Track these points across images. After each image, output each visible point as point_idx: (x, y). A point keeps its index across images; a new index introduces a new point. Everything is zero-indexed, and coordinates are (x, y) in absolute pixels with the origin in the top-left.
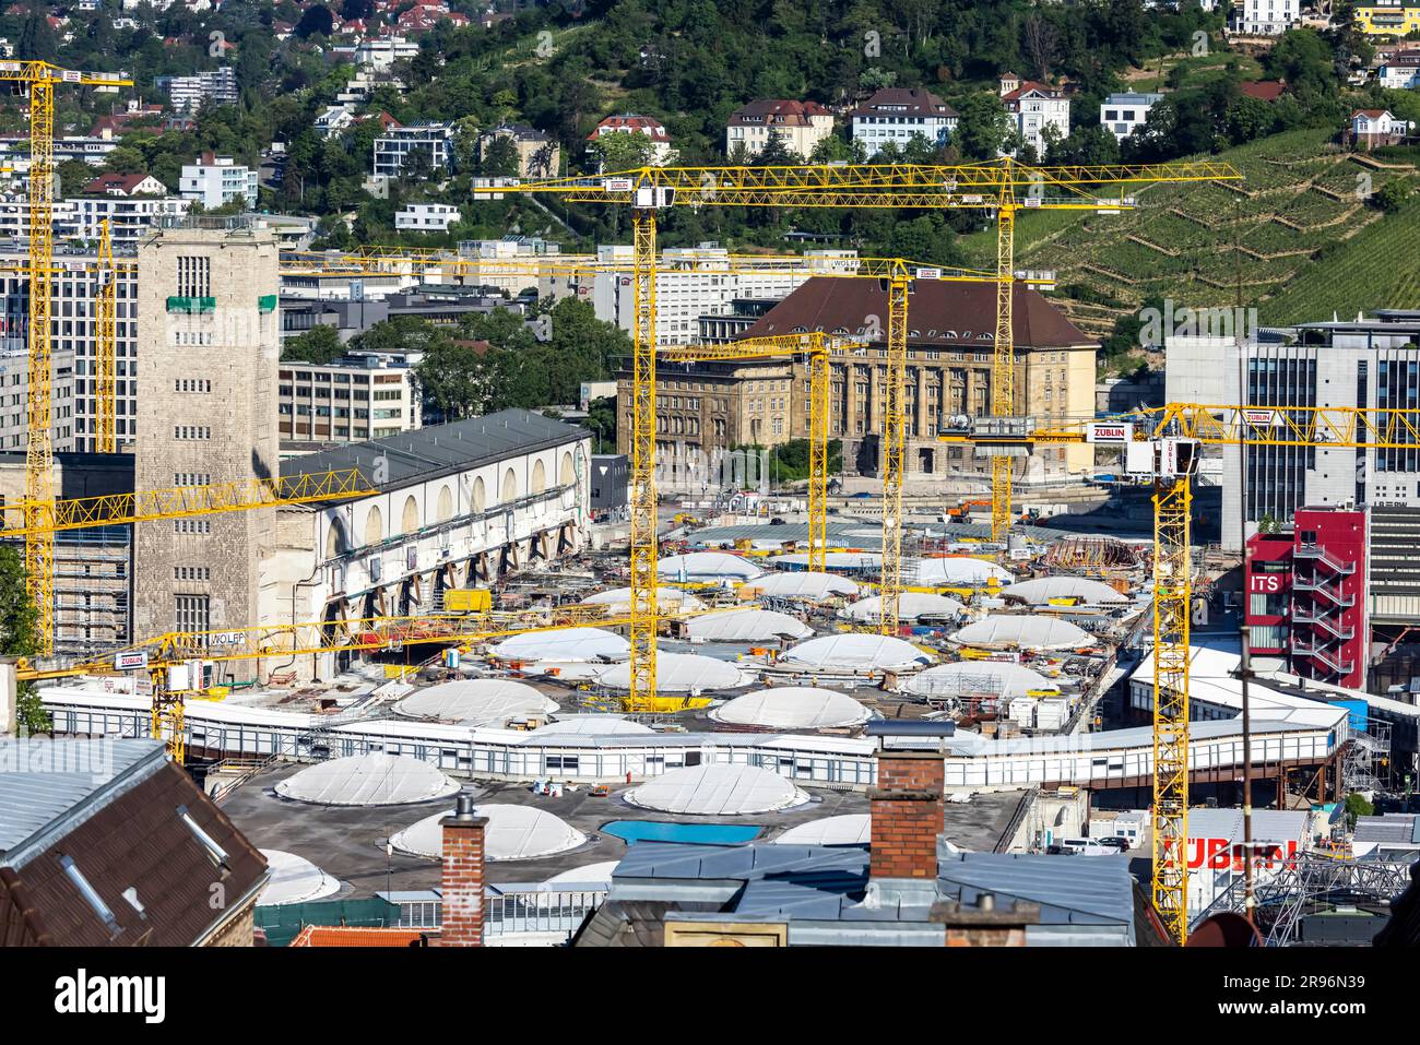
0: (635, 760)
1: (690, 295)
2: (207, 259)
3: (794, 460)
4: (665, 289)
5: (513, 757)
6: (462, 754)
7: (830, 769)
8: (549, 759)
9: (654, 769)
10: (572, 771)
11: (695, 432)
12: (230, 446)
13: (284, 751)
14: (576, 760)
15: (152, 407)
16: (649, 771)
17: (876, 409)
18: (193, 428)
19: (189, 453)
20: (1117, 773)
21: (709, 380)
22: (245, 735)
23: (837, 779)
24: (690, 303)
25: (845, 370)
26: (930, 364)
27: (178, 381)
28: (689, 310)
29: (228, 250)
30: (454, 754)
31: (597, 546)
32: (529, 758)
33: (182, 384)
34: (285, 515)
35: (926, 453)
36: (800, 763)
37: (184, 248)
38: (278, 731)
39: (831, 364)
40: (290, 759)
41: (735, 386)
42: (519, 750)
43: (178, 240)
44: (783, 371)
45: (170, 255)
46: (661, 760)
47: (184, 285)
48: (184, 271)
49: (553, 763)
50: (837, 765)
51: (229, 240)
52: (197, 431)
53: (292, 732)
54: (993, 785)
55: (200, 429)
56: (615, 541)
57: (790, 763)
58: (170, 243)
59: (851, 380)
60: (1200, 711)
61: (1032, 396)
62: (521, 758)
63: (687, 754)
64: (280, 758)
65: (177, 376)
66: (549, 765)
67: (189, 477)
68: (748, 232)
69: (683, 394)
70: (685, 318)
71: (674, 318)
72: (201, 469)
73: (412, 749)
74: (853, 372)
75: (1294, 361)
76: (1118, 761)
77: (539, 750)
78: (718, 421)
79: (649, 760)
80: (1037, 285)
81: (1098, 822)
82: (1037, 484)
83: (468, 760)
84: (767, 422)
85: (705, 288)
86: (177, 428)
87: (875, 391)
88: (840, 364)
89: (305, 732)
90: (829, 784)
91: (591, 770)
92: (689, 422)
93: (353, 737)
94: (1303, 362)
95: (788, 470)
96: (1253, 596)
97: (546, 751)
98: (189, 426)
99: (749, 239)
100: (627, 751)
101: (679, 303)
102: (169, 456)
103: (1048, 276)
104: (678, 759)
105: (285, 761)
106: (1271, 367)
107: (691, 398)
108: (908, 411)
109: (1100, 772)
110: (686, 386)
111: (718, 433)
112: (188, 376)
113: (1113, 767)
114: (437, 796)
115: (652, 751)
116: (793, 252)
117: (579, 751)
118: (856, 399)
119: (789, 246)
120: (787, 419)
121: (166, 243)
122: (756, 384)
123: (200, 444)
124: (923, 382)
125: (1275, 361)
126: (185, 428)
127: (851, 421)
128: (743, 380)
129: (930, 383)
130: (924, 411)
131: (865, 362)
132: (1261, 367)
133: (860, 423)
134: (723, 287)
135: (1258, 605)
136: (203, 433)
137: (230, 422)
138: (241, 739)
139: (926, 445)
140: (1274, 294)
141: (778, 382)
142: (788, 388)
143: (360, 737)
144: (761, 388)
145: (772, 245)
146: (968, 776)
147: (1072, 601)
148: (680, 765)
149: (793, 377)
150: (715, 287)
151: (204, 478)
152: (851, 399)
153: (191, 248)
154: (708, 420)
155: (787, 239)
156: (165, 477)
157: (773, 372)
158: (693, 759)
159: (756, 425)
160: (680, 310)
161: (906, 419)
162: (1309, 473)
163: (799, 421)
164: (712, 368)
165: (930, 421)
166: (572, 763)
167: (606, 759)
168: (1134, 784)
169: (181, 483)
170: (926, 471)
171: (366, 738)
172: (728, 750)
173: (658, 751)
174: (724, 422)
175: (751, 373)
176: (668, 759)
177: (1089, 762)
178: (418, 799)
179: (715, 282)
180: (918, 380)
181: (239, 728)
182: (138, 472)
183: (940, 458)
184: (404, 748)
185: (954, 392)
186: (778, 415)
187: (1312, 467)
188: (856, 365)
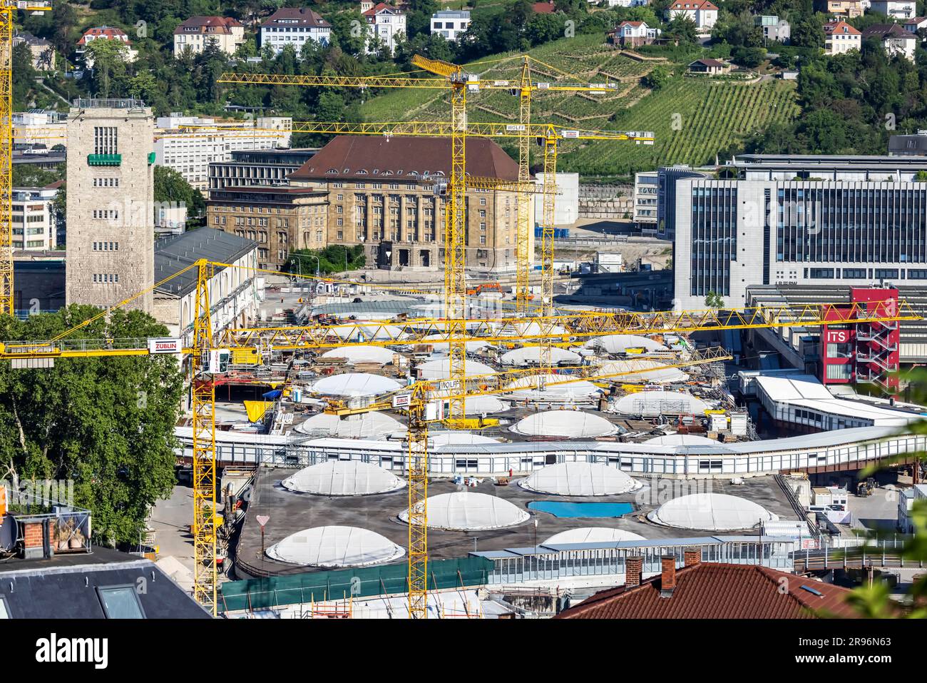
0: (514, 461)
1: (195, 149)
2: (116, 128)
3: (335, 259)
4: (179, 144)
5: (433, 461)
6: (397, 459)
7: (645, 464)
8: (458, 461)
9: (527, 467)
10: (474, 469)
11: (264, 241)
12: (132, 255)
13: (264, 460)
14: (476, 462)
15: (77, 230)
16: (523, 468)
17: (388, 224)
18: (106, 243)
19: (104, 261)
20: (822, 463)
21: (274, 206)
22: (236, 450)
23: (650, 470)
24: (195, 154)
25: (366, 198)
26: (426, 194)
27: (95, 212)
28: (195, 158)
29: (130, 122)
30: (390, 459)
31: (264, 319)
32: (445, 461)
33: (98, 213)
34: (159, 301)
35: (425, 254)
36: (623, 460)
37: (99, 121)
38: (260, 447)
39: (356, 194)
40: (268, 465)
41: (294, 210)
42: (438, 456)
43: (95, 116)
44: (322, 200)
45: (89, 126)
46: (531, 460)
47: (99, 146)
48: (99, 137)
49: (460, 464)
50: (650, 461)
51: (130, 115)
52: (109, 245)
53: (271, 447)
54: (752, 472)
55: (111, 243)
56: (276, 315)
57: (617, 460)
58: (90, 118)
59: (370, 205)
60: (835, 421)
61: (498, 214)
62: (439, 461)
63: (547, 456)
64: (262, 465)
65: (95, 208)
66: (458, 466)
67: (103, 276)
68: (198, 106)
69: (256, 216)
70: (191, 164)
71: (186, 164)
72: (111, 271)
73: (360, 457)
74: (371, 199)
75: (722, 190)
76: (823, 455)
77: (451, 456)
78: (281, 233)
79: (523, 461)
80: (642, 142)
81: (821, 495)
82: (503, 273)
83: (401, 464)
84: (313, 234)
85: (204, 143)
86: (95, 243)
87: (387, 212)
88: (362, 194)
89: (282, 447)
90: (645, 474)
91: (487, 468)
92: (260, 235)
93: (316, 450)
94: (728, 190)
95: (330, 265)
96: (828, 345)
97: (456, 456)
98: (103, 242)
99: (200, 110)
100: (509, 455)
101: (188, 154)
102: (89, 263)
103: (649, 135)
104: (541, 460)
105: (266, 466)
106: (707, 193)
107: (261, 218)
108: (410, 225)
109: (813, 462)
110: (257, 210)
111: (281, 241)
112: (102, 208)
113: (821, 459)
114: (397, 488)
115: (525, 454)
116: (232, 119)
117: (478, 456)
118: (374, 218)
119: (229, 115)
120: (325, 232)
121: (86, 118)
122: (306, 208)
123: (111, 254)
124: (421, 206)
125: (709, 189)
126: (101, 243)
127: (370, 232)
128: (299, 206)
129: (426, 206)
130: (421, 225)
131: (380, 192)
132: (701, 193)
133: (376, 233)
134: (215, 143)
135: (832, 352)
136: (114, 246)
137: (132, 238)
138: (233, 453)
139: (425, 248)
140: (588, 144)
141: (319, 207)
142: (325, 211)
143: (321, 450)
144: (309, 211)
145: (217, 114)
146: (737, 466)
147: (641, 350)
148: (543, 463)
149: (328, 204)
150: (210, 143)
151: (114, 277)
152: (369, 218)
153: (104, 121)
154: (274, 233)
155: (226, 110)
156: (87, 276)
157: (316, 200)
158: (551, 460)
159: (306, 235)
160: (189, 159)
161: (409, 230)
162: (732, 263)
163: (333, 232)
164: (276, 197)
165: (426, 231)
166: (473, 464)
167: (496, 461)
168: (832, 470)
169: (98, 280)
170: (424, 265)
171: (325, 450)
172: (573, 453)
173: (529, 454)
174: (285, 234)
175: (303, 201)
176: (535, 460)
177: (806, 456)
178: (386, 491)
179: (210, 139)
180: (417, 204)
181: (231, 445)
182: (68, 273)
183: (434, 256)
184: (353, 457)
185: (443, 212)
186: (319, 229)
187: (735, 259)
188: (373, 195)
